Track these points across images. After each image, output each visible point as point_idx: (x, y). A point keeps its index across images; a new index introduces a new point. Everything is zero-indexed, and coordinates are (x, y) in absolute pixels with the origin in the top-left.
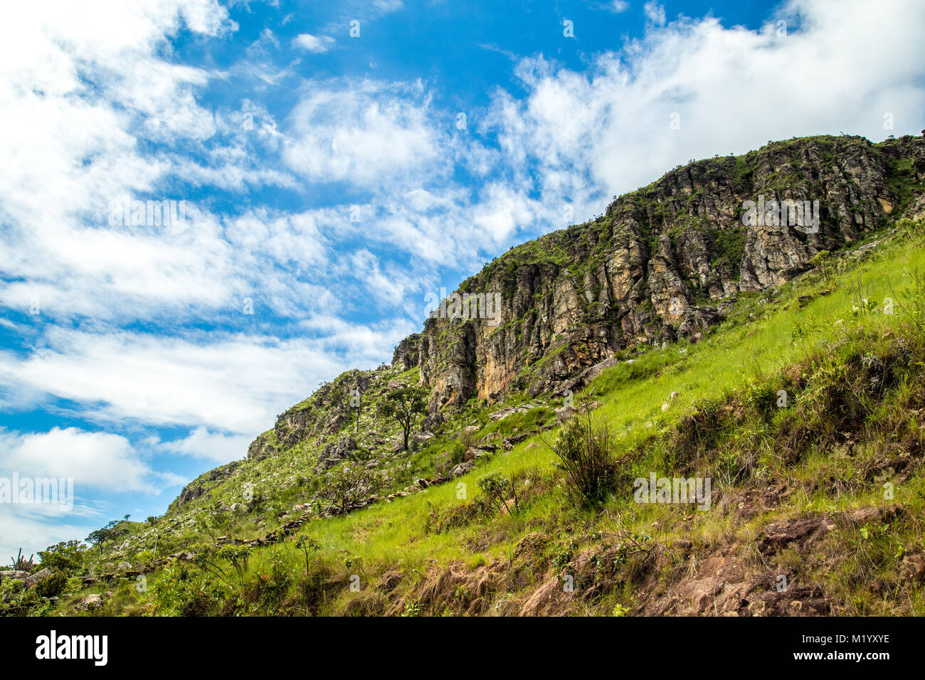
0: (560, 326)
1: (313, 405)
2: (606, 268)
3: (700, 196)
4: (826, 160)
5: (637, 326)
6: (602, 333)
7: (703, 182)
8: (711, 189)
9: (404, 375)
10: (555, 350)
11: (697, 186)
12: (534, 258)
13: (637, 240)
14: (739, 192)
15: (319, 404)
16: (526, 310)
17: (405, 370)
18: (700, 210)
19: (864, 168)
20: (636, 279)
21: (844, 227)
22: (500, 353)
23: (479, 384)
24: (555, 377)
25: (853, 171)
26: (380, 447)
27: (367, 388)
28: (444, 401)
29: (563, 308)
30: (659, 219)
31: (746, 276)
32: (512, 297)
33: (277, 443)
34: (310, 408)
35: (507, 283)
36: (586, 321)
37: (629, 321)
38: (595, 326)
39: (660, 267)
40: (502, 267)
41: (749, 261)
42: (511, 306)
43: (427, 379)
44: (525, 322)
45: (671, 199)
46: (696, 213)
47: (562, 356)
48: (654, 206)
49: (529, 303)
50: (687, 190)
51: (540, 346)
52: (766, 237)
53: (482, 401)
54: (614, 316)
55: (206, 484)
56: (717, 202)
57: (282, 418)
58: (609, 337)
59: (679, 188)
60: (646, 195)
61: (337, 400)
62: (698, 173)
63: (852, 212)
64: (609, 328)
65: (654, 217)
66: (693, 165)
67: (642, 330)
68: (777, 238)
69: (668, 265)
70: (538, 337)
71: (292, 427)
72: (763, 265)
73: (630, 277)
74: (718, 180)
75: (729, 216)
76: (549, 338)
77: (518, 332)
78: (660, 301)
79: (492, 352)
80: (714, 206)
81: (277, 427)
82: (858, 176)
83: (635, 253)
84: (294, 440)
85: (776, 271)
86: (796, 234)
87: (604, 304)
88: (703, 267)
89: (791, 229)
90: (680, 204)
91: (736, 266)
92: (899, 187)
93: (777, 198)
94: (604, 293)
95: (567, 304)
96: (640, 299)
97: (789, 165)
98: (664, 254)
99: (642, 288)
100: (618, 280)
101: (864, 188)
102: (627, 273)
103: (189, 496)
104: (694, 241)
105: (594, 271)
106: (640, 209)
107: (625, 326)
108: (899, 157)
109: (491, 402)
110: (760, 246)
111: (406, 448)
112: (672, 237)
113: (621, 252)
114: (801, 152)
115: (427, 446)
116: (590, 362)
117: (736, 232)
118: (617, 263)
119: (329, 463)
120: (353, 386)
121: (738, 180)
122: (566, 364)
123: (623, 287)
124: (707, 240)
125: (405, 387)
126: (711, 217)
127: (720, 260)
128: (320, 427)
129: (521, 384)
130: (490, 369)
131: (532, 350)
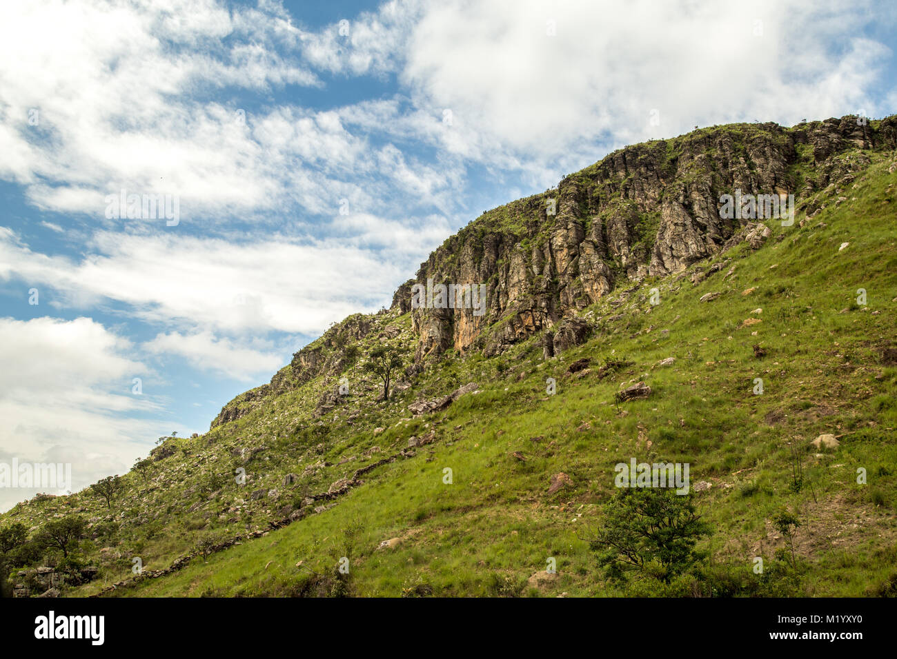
0: (514, 293)
1: (323, 346)
2: (551, 245)
3: (631, 180)
4: (736, 150)
5: (571, 300)
6: (543, 304)
7: (635, 167)
8: (640, 174)
9: (399, 320)
10: (507, 316)
11: (631, 170)
12: (500, 226)
13: (575, 222)
14: (664, 177)
15: (328, 344)
16: (491, 273)
17: (402, 314)
18: (630, 193)
19: (767, 159)
20: (573, 256)
23: (455, 336)
24: (504, 341)
25: (757, 161)
26: (368, 394)
27: (368, 332)
28: (427, 350)
29: (516, 279)
30: (597, 201)
31: (654, 261)
32: (480, 262)
33: (293, 379)
34: (321, 348)
35: (476, 250)
36: (532, 292)
37: (565, 294)
38: (539, 297)
39: (589, 250)
40: (473, 233)
41: (658, 248)
42: (479, 270)
43: (418, 325)
44: (488, 287)
45: (608, 182)
46: (626, 196)
47: (511, 323)
48: (594, 188)
49: (493, 268)
50: (621, 174)
51: (499, 309)
52: (673, 227)
53: (456, 352)
54: (554, 289)
55: (242, 404)
56: (645, 186)
57: (297, 356)
58: (549, 307)
59: (615, 172)
60: (588, 175)
61: (343, 343)
62: (630, 158)
64: (549, 299)
65: (592, 198)
66: (627, 151)
67: (574, 304)
68: (681, 229)
69: (596, 247)
70: (498, 301)
71: (306, 365)
72: (668, 253)
73: (568, 254)
74: (646, 166)
75: (654, 199)
76: (505, 303)
78: (587, 280)
80: (643, 190)
81: (293, 364)
82: (762, 166)
83: (572, 234)
84: (306, 378)
85: (678, 258)
86: (698, 224)
87: (546, 278)
88: (624, 250)
89: (694, 220)
90: (614, 187)
91: (648, 251)
92: (799, 174)
93: (685, 191)
94: (547, 267)
95: (518, 276)
96: (575, 275)
97: (703, 156)
98: (594, 238)
99: (576, 266)
100: (560, 255)
101: (764, 177)
102: (566, 251)
103: (227, 415)
104: (619, 225)
105: (541, 247)
106: (582, 190)
107: (562, 299)
108: (806, 140)
109: (463, 353)
110: (668, 235)
111: (386, 399)
112: (604, 220)
113: (562, 232)
114: (717, 141)
115: (403, 396)
116: (533, 328)
117: (658, 215)
118: (558, 241)
119: (324, 409)
120: (356, 329)
121: (665, 165)
122: (514, 330)
123: (563, 262)
124: (629, 225)
125: (399, 331)
126: (639, 200)
127: (638, 244)
128: (328, 366)
129: (481, 344)
130: (463, 324)
131: (493, 312)
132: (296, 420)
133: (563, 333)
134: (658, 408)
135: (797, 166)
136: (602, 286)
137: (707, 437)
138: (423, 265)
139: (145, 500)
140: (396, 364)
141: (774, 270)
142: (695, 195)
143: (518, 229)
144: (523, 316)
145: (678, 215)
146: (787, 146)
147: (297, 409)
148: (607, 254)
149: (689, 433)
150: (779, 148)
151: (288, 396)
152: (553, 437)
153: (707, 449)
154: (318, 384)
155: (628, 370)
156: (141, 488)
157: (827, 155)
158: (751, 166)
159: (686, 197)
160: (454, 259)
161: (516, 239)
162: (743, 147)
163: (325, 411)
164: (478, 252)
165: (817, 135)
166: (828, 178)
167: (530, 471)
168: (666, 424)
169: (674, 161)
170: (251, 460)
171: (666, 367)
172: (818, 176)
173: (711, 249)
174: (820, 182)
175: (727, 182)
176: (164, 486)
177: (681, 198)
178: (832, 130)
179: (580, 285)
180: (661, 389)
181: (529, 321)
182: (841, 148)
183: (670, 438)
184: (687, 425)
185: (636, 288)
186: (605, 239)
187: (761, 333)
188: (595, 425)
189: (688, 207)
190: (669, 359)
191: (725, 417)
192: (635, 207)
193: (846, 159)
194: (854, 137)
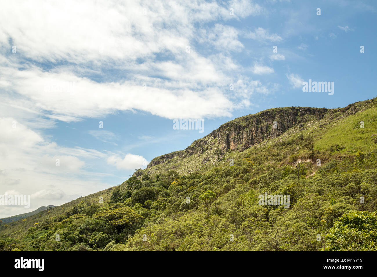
0: (244, 139)
2: (252, 130)
3: (267, 118)
5: (256, 141)
6: (250, 142)
10: (243, 144)
11: (267, 115)
12: (240, 123)
13: (256, 126)
14: (273, 118)
15: (196, 146)
17: (214, 139)
18: (267, 121)
19: (291, 116)
20: (256, 133)
21: (286, 127)
22: (234, 142)
23: (230, 146)
24: (243, 149)
26: (213, 159)
27: (207, 143)
28: (224, 149)
30: (260, 122)
31: (271, 135)
32: (236, 131)
33: (187, 154)
34: (194, 147)
35: (235, 129)
36: (248, 139)
39: (259, 133)
42: (236, 133)
43: (219, 142)
44: (238, 137)
45: (262, 118)
46: (266, 121)
48: (260, 119)
49: (239, 133)
50: (265, 116)
51: (241, 142)
53: (231, 150)
54: (252, 139)
56: (270, 119)
57: (187, 149)
58: (252, 143)
60: (258, 116)
63: (288, 125)
64: (252, 141)
71: (191, 151)
72: (273, 134)
74: (270, 115)
75: (271, 122)
76: (242, 141)
77: (237, 138)
78: (259, 138)
81: (186, 151)
83: (256, 129)
84: (192, 154)
85: (275, 135)
87: (251, 137)
89: (278, 128)
90: (264, 119)
91: (270, 133)
92: (297, 119)
94: (251, 135)
95: (245, 136)
96: (256, 137)
97: (280, 115)
98: (260, 130)
99: (257, 135)
100: (254, 133)
101: (291, 120)
104: (264, 128)
105: (249, 130)
106: (257, 119)
107: (254, 141)
108: (299, 111)
109: (233, 150)
110: (273, 131)
111: (219, 160)
112: (262, 126)
113: (254, 128)
114: (283, 111)
115: (222, 159)
116: (249, 147)
117: (272, 126)
119: (205, 162)
120: (203, 143)
121: (273, 115)
122: (245, 147)
124: (266, 128)
125: (215, 143)
126: (268, 122)
127: (268, 132)
129: (237, 149)
130: (232, 144)
131: (240, 142)
135: (297, 117)
136: (261, 140)
138: (219, 128)
142: (278, 124)
143: (244, 125)
144: (246, 144)
146: (296, 112)
147: (194, 162)
148: (262, 133)
151: (187, 159)
154: (196, 155)
157: (302, 115)
158: (288, 117)
160: (229, 129)
161: (244, 128)
162: (287, 113)
165: (301, 112)
166: (302, 120)
169: (275, 114)
172: (300, 119)
173: (280, 134)
174: (300, 121)
179: (257, 139)
181: (248, 145)
182: (305, 114)
185: (267, 141)
186: (262, 130)
192: (267, 124)
193: (305, 117)
194: (307, 112)
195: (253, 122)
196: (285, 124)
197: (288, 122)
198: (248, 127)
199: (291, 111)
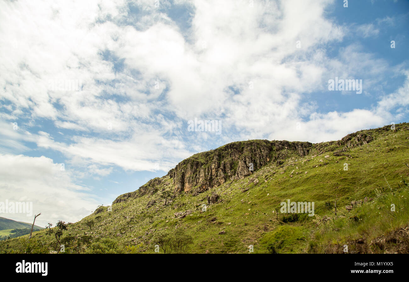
0: (201, 179)
1: (148, 186)
2: (211, 167)
3: (232, 152)
5: (215, 183)
6: (208, 183)
7: (233, 149)
8: (234, 151)
10: (199, 185)
11: (232, 149)
12: (198, 159)
13: (217, 162)
14: (240, 152)
15: (149, 185)
16: (195, 172)
17: (170, 179)
18: (232, 156)
19: (265, 150)
20: (216, 171)
21: (258, 165)
22: (189, 182)
23: (185, 187)
24: (198, 192)
25: (263, 151)
26: (161, 203)
27: (161, 183)
28: (177, 191)
29: (201, 175)
30: (223, 157)
32: (192, 169)
33: (139, 194)
35: (191, 165)
36: (205, 179)
37: (214, 181)
38: (207, 181)
39: (221, 171)
40: (191, 160)
41: (237, 172)
42: (192, 171)
43: (174, 183)
44: (194, 176)
45: (226, 152)
46: (231, 156)
47: (200, 187)
48: (223, 153)
49: (196, 171)
50: (230, 150)
51: (197, 183)
52: (241, 167)
53: (185, 192)
54: (211, 179)
55: (122, 198)
56: (235, 154)
57: (140, 188)
58: (210, 184)
59: (228, 149)
60: (221, 149)
61: (153, 186)
62: (231, 146)
63: (260, 162)
64: (210, 182)
65: (222, 156)
67: (216, 184)
68: (243, 167)
69: (222, 170)
70: (197, 180)
71: (143, 191)
72: (240, 173)
73: (215, 171)
74: (236, 149)
75: (238, 158)
76: (199, 181)
77: (193, 178)
79: (187, 182)
80: (235, 155)
81: (139, 190)
82: (263, 152)
83: (216, 165)
84: (143, 195)
85: (242, 175)
86: (247, 167)
87: (209, 176)
88: (229, 171)
89: (246, 165)
91: (235, 172)
92: (272, 154)
93: (245, 158)
94: (210, 173)
95: (202, 175)
96: (217, 176)
97: (250, 148)
98: (222, 167)
99: (217, 174)
100: (214, 170)
101: (264, 155)
102: (215, 170)
103: (118, 201)
104: (228, 165)
105: (208, 167)
106: (220, 153)
107: (213, 182)
108: (275, 145)
109: (187, 193)
110: (240, 169)
111: (166, 205)
112: (225, 162)
113: (214, 164)
114: (253, 144)
115: (170, 204)
116: (205, 189)
117: (238, 162)
118: (213, 167)
119: (149, 206)
120: (157, 182)
121: (240, 149)
122: (200, 189)
123: (214, 173)
124: (231, 165)
125: (169, 184)
126: (234, 158)
127: (233, 170)
128: (149, 192)
129: (192, 192)
130: (187, 185)
131: (195, 183)
132: (141, 208)
133: (212, 198)
134: (226, 237)
135: (272, 152)
136: (223, 181)
137: (233, 244)
138: (177, 166)
139: (100, 228)
140: (169, 196)
141: (256, 196)
142: (247, 159)
143: (203, 161)
144: (203, 186)
145: (243, 164)
146: (270, 146)
147: (140, 204)
148: (225, 171)
149: (230, 243)
150: (268, 148)
151: (138, 199)
152: (207, 241)
153: (233, 246)
154: (146, 196)
155: (222, 224)
156: (99, 224)
157: (279, 150)
158: (261, 152)
159: (245, 159)
160: (185, 167)
161: (202, 164)
162: (259, 147)
163: (149, 207)
164: (192, 166)
165: (277, 145)
166: (279, 156)
167: (202, 248)
168: (226, 241)
169: (243, 148)
170: (131, 221)
171: (229, 225)
172: (277, 156)
173: (250, 173)
174: (277, 157)
175: (255, 155)
176: (105, 224)
177: (244, 160)
178: (280, 144)
179: (218, 179)
180: (227, 232)
181: (204, 187)
182: (282, 149)
183: (227, 244)
184: (230, 241)
185: (231, 183)
186: (225, 167)
187: (248, 218)
188: (214, 240)
189: (245, 162)
190: (230, 223)
191: (237, 239)
192: (232, 160)
193: (283, 152)
194: (285, 146)
195: (213, 157)
196: (257, 160)
197: (260, 157)
198: (207, 163)
199: (265, 144)
